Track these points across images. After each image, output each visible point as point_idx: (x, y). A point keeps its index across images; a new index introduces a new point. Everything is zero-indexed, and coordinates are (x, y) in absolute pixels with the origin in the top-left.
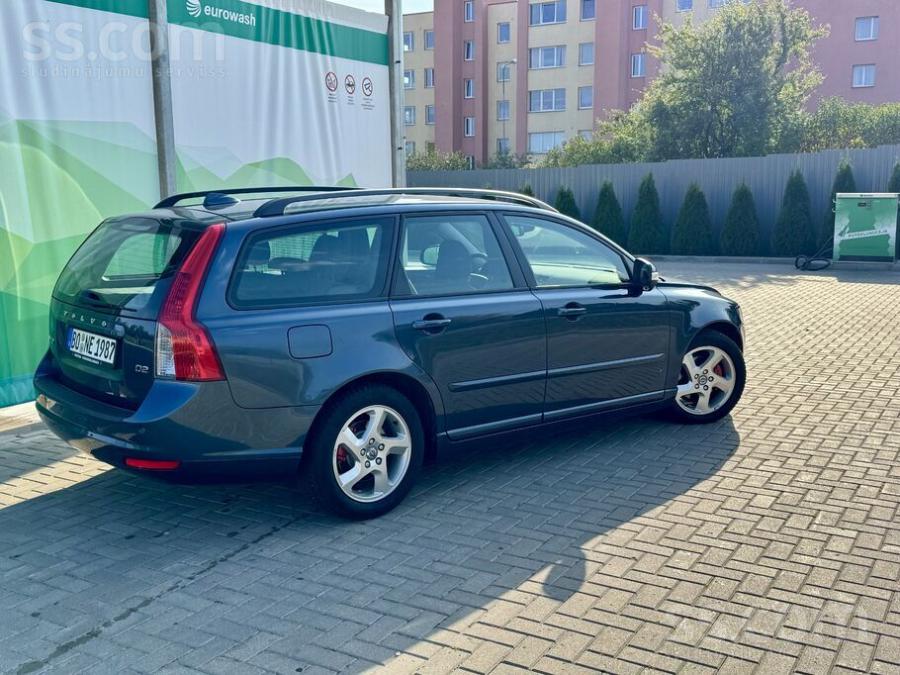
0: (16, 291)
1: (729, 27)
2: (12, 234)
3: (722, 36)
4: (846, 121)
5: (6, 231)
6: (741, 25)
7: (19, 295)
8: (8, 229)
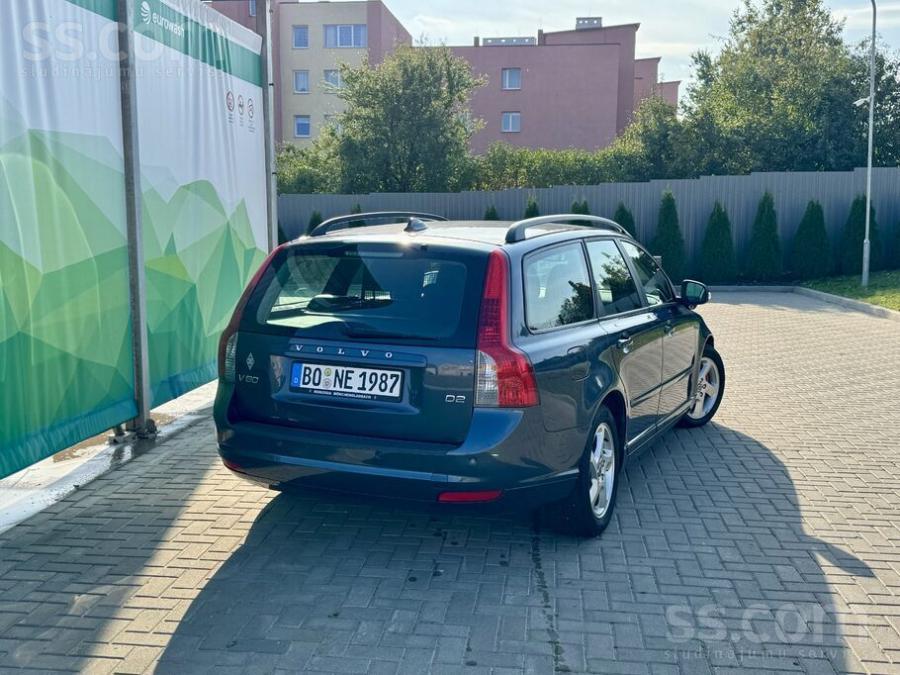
0: (29, 331)
1: (406, 70)
2: (27, 263)
3: (399, 79)
4: (513, 163)
5: (21, 259)
6: (414, 70)
7: (32, 334)
8: (24, 257)
